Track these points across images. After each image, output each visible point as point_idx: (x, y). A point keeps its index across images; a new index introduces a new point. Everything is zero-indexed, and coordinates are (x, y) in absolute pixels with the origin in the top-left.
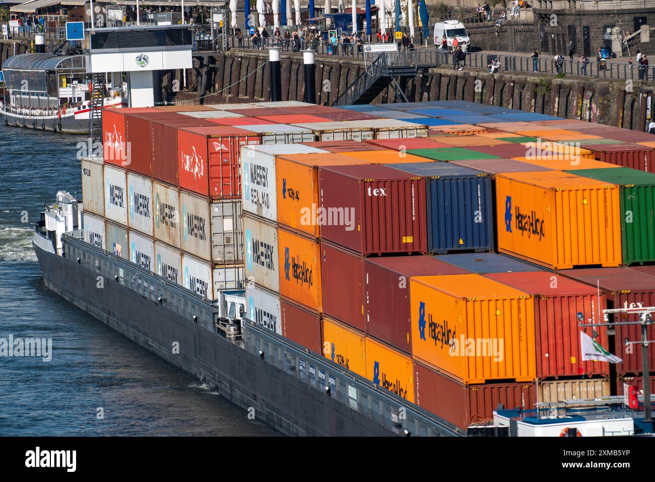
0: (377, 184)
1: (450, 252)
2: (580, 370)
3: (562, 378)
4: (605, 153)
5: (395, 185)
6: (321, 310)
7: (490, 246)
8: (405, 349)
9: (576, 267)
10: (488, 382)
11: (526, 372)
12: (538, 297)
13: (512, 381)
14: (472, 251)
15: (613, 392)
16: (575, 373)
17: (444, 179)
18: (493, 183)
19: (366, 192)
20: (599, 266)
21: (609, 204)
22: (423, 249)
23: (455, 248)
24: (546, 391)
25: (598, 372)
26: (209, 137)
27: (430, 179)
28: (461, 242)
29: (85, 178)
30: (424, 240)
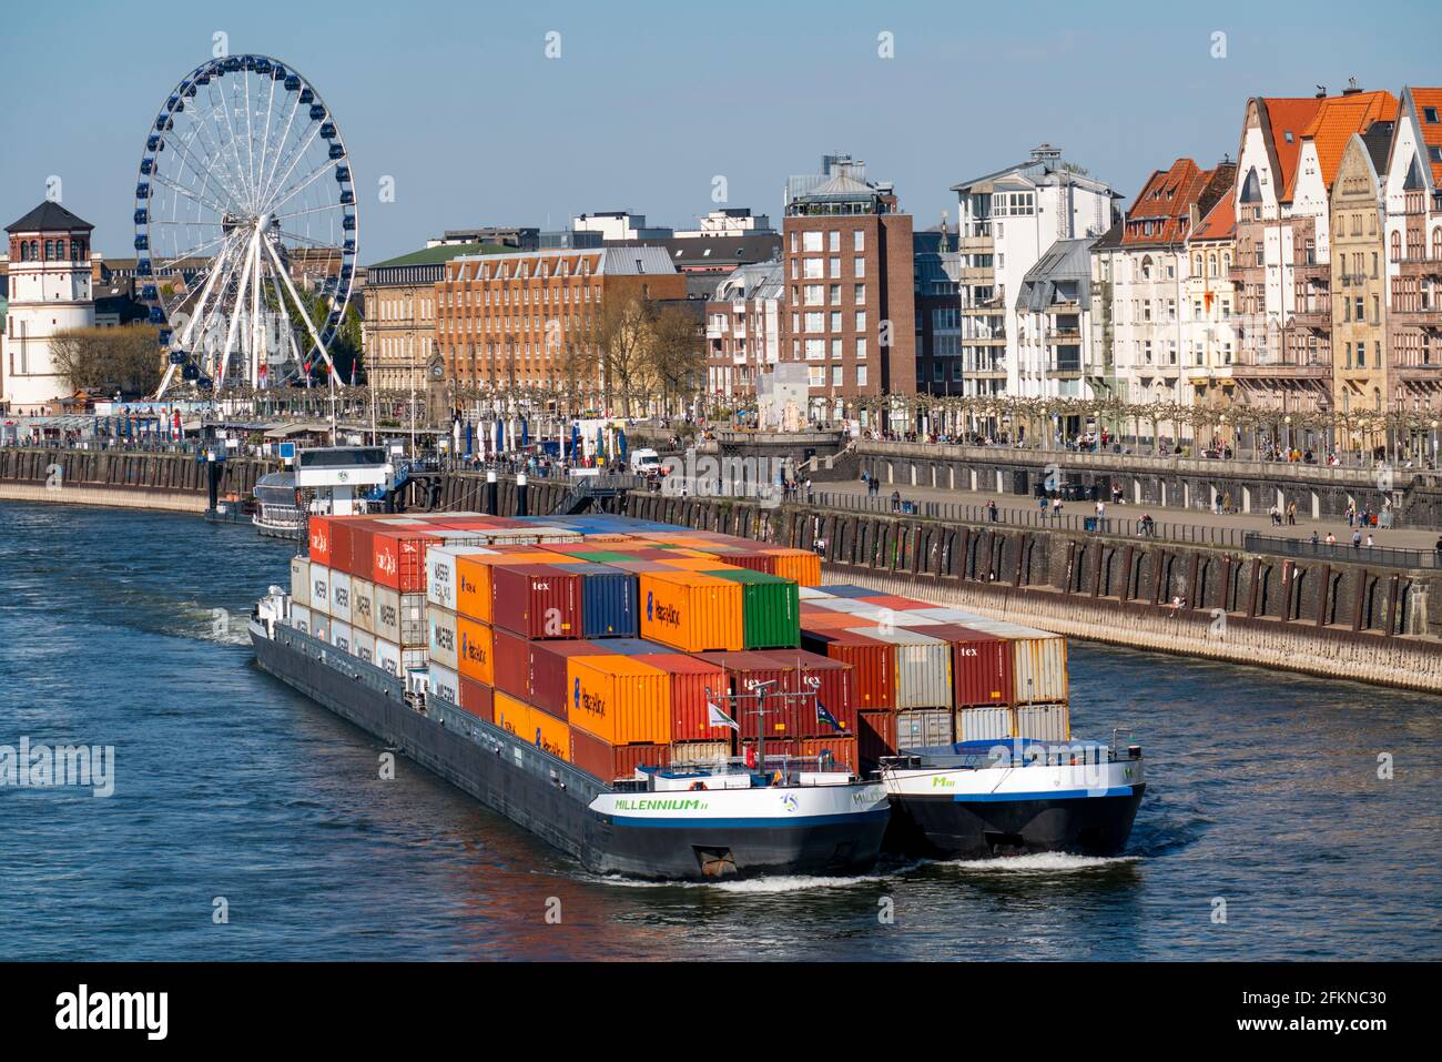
0: (541, 580)
1: (601, 638)
2: (707, 735)
3: (692, 741)
4: (732, 558)
5: (555, 581)
6: (492, 684)
7: (634, 633)
8: (564, 717)
9: (705, 651)
10: (631, 744)
11: (662, 735)
12: (673, 674)
13: (651, 743)
14: (619, 637)
15: (734, 753)
16: (703, 737)
17: (597, 576)
18: (638, 580)
19: (531, 586)
20: (725, 650)
21: (733, 599)
22: (579, 635)
23: (607, 634)
24: (679, 751)
25: (722, 737)
26: (400, 540)
27: (585, 577)
28: (611, 629)
29: (294, 574)
30: (580, 627)
